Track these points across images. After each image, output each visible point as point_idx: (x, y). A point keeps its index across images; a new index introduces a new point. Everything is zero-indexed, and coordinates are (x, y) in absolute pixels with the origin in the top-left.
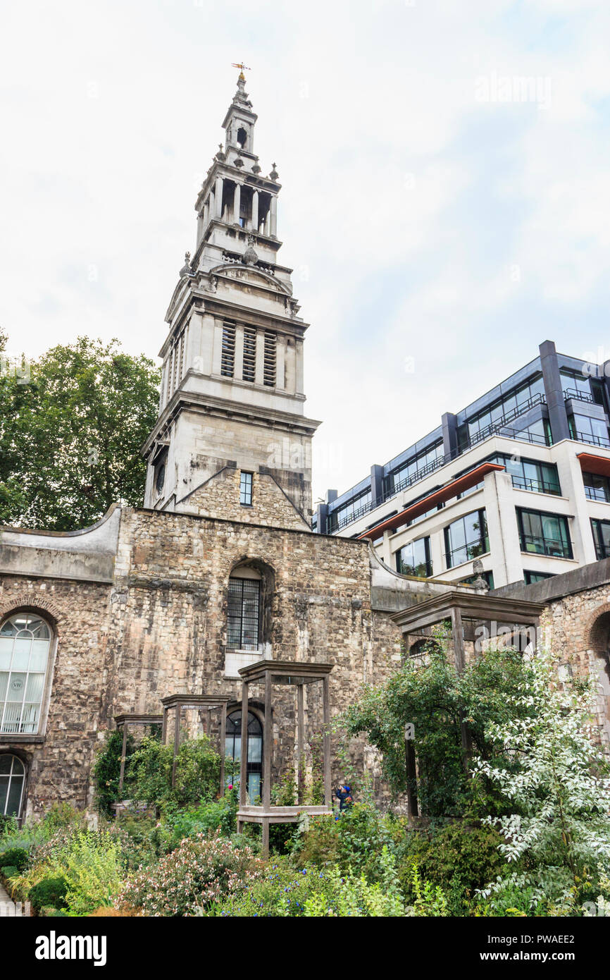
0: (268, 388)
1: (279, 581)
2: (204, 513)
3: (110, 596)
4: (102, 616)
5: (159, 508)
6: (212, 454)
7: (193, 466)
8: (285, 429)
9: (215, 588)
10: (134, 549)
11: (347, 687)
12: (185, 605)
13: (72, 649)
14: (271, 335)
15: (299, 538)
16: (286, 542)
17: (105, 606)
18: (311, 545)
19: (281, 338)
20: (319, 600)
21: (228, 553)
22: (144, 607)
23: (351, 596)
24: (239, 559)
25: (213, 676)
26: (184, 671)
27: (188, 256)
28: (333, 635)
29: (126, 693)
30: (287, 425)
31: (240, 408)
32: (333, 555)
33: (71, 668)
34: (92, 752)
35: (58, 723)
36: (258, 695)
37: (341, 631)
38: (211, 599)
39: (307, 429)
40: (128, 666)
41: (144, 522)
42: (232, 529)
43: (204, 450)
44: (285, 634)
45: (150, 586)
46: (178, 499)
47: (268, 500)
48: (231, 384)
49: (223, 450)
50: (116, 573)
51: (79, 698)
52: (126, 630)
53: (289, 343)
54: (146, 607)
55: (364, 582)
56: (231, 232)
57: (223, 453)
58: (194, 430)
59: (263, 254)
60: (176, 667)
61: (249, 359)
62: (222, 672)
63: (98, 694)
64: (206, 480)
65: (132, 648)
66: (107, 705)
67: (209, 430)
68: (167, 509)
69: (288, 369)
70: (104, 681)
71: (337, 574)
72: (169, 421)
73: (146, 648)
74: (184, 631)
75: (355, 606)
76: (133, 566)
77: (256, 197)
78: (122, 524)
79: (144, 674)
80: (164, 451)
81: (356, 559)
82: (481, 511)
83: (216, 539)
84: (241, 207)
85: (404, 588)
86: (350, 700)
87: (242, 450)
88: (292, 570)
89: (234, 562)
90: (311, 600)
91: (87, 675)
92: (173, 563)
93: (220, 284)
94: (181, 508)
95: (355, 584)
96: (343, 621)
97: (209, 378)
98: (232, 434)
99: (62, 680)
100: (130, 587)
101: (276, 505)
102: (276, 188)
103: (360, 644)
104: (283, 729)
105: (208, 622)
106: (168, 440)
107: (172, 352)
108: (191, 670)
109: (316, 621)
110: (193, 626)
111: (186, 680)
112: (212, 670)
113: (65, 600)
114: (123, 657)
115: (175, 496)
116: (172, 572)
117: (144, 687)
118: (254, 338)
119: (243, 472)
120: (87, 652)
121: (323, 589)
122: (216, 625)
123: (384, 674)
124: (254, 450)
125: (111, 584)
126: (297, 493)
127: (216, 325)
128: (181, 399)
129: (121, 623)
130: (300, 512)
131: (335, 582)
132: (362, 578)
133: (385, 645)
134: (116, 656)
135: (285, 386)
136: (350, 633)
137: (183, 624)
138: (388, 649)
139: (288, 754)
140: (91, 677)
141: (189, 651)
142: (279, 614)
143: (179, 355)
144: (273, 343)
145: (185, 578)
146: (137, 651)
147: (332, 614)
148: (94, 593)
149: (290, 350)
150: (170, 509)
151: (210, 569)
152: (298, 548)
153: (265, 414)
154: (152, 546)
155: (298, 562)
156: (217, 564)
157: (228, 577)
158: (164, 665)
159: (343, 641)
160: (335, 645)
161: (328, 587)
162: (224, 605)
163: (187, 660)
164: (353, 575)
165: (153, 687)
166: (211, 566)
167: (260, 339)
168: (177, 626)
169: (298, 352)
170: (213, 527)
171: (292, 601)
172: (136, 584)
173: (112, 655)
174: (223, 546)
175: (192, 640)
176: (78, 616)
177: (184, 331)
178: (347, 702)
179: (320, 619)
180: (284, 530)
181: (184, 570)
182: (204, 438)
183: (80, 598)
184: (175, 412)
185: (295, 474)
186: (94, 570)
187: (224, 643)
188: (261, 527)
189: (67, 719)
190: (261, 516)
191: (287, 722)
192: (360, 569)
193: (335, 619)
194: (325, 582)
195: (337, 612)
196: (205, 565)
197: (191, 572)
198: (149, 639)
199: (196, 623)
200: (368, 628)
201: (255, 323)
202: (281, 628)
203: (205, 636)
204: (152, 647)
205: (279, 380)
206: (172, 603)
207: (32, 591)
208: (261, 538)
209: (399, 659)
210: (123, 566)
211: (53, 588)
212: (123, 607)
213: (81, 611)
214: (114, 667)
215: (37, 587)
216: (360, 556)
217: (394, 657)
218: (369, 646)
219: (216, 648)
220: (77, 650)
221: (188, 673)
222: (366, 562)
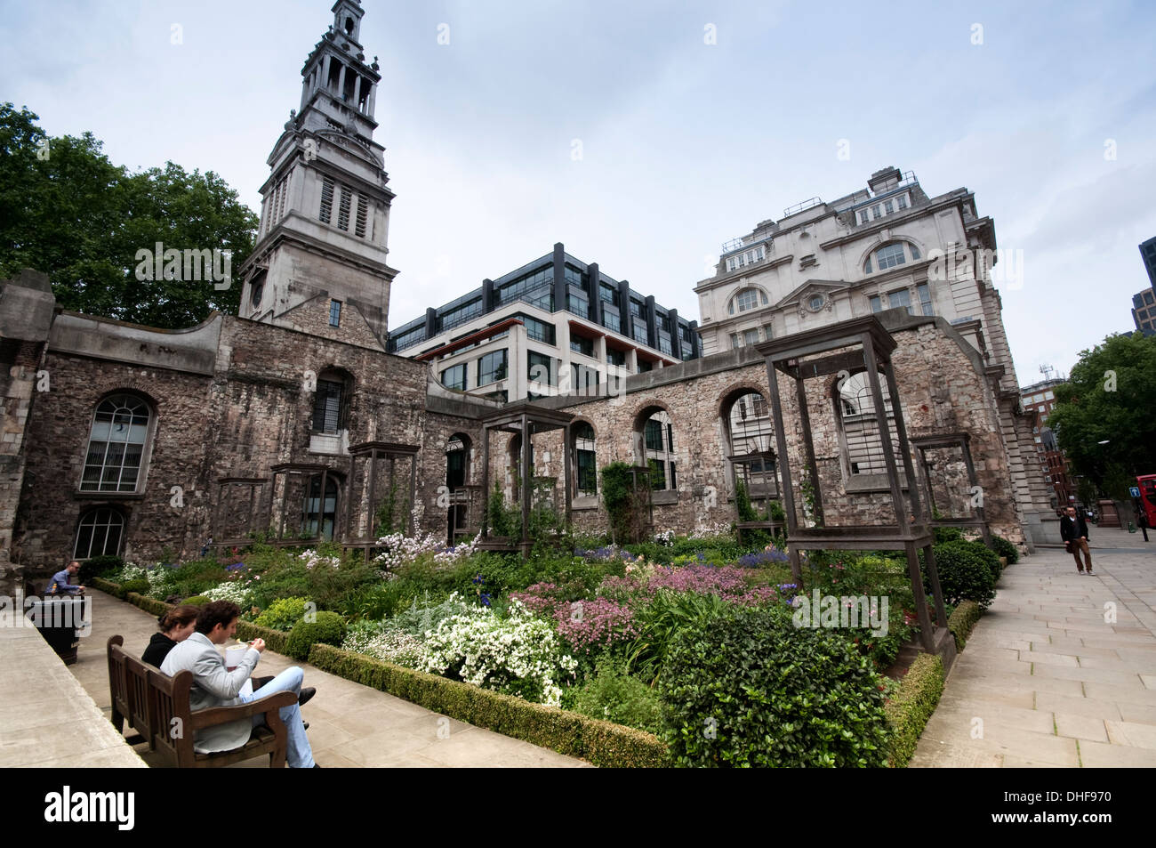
0: (359, 238)
1: (357, 386)
2: (297, 328)
3: (210, 386)
4: (202, 401)
5: (256, 319)
6: (308, 282)
7: (289, 290)
8: (370, 272)
10: (234, 349)
12: (279, 398)
13: (172, 426)
14: (364, 196)
15: (376, 356)
16: (366, 358)
17: (205, 394)
18: (385, 362)
19: (373, 201)
20: (388, 401)
21: (318, 361)
22: (242, 397)
23: (411, 400)
24: (326, 366)
25: (300, 451)
26: (275, 447)
27: (293, 113)
28: (396, 426)
29: (223, 462)
30: (372, 270)
31: (334, 250)
32: (402, 370)
33: (171, 441)
34: (190, 506)
35: (157, 484)
36: (335, 466)
37: (402, 424)
38: (301, 395)
39: (388, 275)
40: (225, 441)
41: (244, 330)
42: (322, 343)
43: (300, 278)
44: (359, 424)
45: (247, 380)
46: (276, 314)
47: (353, 324)
48: (328, 229)
49: (317, 280)
50: (217, 367)
51: (178, 464)
52: (224, 414)
53: (378, 206)
54: (244, 396)
55: (422, 391)
56: (335, 103)
57: (318, 282)
58: (293, 260)
59: (362, 130)
60: (268, 444)
61: (345, 211)
62: (308, 449)
63: (196, 462)
64: (302, 302)
65: (229, 428)
66: (205, 470)
67: (306, 263)
68: (264, 321)
69: (377, 225)
70: (203, 452)
71: (403, 384)
72: (269, 249)
73: (242, 429)
74: (276, 418)
75: (413, 407)
76: (233, 364)
77: (358, 81)
78: (224, 330)
79: (240, 447)
80: (264, 272)
81: (416, 374)
82: (505, 350)
83: (308, 349)
84: (345, 86)
85: (449, 398)
87: (334, 283)
88: (369, 379)
89: (322, 368)
90: (382, 401)
91: (186, 448)
92: (269, 364)
93: (323, 145)
94: (278, 322)
95: (415, 392)
96: (404, 417)
97: (308, 221)
98: (326, 269)
99: (162, 450)
100: (229, 380)
101: (358, 329)
102: (378, 78)
103: (415, 433)
105: (298, 411)
106: (267, 264)
107: (273, 192)
108: (282, 447)
109: (385, 416)
110: (285, 414)
111: (276, 454)
112: (299, 447)
113: (166, 386)
114: (221, 435)
115: (272, 312)
116: (267, 372)
117: (239, 458)
118: (350, 196)
119: (333, 300)
120: (186, 429)
121: (392, 394)
122: (305, 414)
123: (430, 454)
124: (343, 285)
125: (211, 377)
126: (376, 322)
127: (317, 178)
128: (282, 233)
129: (220, 408)
130: (378, 336)
131: (401, 389)
132: (421, 389)
133: (432, 435)
134: (214, 434)
135: (373, 239)
136: (409, 426)
137: (276, 412)
138: (434, 439)
140: (190, 449)
141: (280, 432)
142: (357, 409)
143: (280, 195)
144: (365, 203)
145: (280, 377)
146: (233, 429)
147: (397, 412)
148: (194, 382)
149: (378, 211)
150: (268, 321)
152: (375, 363)
153: (355, 258)
154: (251, 349)
155: (373, 373)
156: (308, 369)
158: (258, 441)
159: (403, 431)
160: (397, 433)
161: (395, 393)
162: (312, 401)
163: (279, 439)
164: (414, 386)
165: (248, 458)
167: (355, 199)
168: (270, 413)
169: (386, 215)
170: (306, 340)
171: (367, 400)
172: (235, 378)
173: (210, 432)
174: (314, 356)
175: (284, 425)
176: (178, 400)
177: (287, 176)
179: (388, 414)
180: (365, 349)
181: (280, 370)
182: (301, 269)
183: (180, 386)
184: (276, 243)
185: (376, 308)
187: (311, 428)
188: (346, 344)
189: (167, 481)
190: (346, 336)
191: (356, 485)
192: (420, 382)
193: (398, 416)
194: (393, 388)
195: (400, 411)
196: (298, 369)
197: (285, 373)
198: (245, 422)
199: (288, 412)
200: (422, 423)
201: (351, 184)
202: (357, 419)
203: (294, 421)
204: (247, 428)
205: (368, 233)
206: (267, 395)
207: (132, 376)
208: (346, 352)
209: (441, 444)
210: (223, 363)
211: (154, 375)
212: (222, 395)
213: (182, 396)
214: (213, 442)
215: (137, 373)
216: (420, 373)
217: (438, 443)
218: (422, 436)
219: (303, 431)
220: (177, 427)
221: (279, 449)
222: (424, 377)
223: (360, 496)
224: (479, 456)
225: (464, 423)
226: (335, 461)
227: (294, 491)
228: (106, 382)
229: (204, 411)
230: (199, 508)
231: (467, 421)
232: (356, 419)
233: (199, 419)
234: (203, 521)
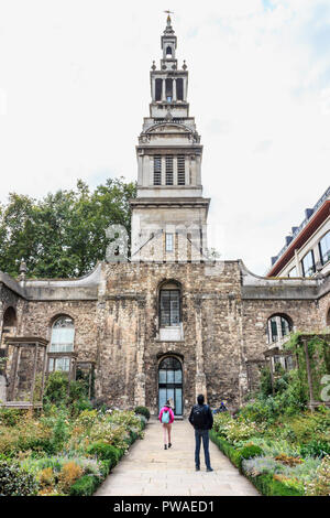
0: (181, 186)
1: (185, 289)
3: (97, 306)
4: (94, 315)
8: (190, 207)
9: (149, 296)
10: (107, 281)
12: (134, 306)
13: (81, 332)
14: (181, 157)
15: (196, 265)
16: (188, 268)
17: (95, 311)
18: (203, 268)
19: (187, 157)
20: (208, 297)
21: (155, 278)
23: (229, 293)
24: (162, 280)
25: (150, 341)
26: (134, 338)
28: (218, 315)
29: (107, 351)
30: (191, 204)
31: (163, 201)
33: (81, 341)
36: (175, 349)
37: (223, 313)
38: (147, 302)
39: (203, 205)
40: (107, 338)
41: (111, 268)
42: (157, 265)
44: (189, 317)
45: (116, 299)
48: (159, 189)
50: (99, 294)
52: (105, 321)
53: (192, 159)
54: (115, 308)
55: (236, 284)
56: (161, 107)
58: (140, 217)
59: (176, 113)
60: (131, 337)
61: (169, 172)
62: (155, 339)
63: (93, 352)
65: (108, 329)
66: (97, 357)
67: (147, 216)
69: (192, 173)
70: (96, 346)
71: (219, 281)
73: (115, 329)
74: (134, 319)
75: (231, 298)
76: (107, 290)
77: (174, 83)
78: (102, 270)
79: (115, 341)
81: (231, 272)
83: (149, 271)
84: (167, 91)
85: (265, 285)
86: (230, 349)
87: (166, 223)
88: (192, 283)
89: (159, 282)
90: (204, 297)
91: (88, 343)
92: (127, 286)
93: (152, 137)
95: (231, 286)
96: (224, 307)
98: (160, 215)
99: (78, 346)
100: (106, 300)
102: (186, 74)
103: (235, 318)
104: (189, 366)
105: (146, 314)
108: (138, 338)
109: (208, 308)
110: (138, 316)
111: (136, 343)
112: (149, 337)
113: (77, 310)
114: (104, 334)
116: (126, 291)
117: (115, 348)
118: (172, 161)
120: (88, 333)
121: (211, 291)
122: (151, 315)
123: (250, 334)
125: (97, 300)
127: (150, 159)
129: (103, 318)
131: (218, 286)
132: (236, 282)
133: (251, 318)
134: (100, 333)
135: (190, 183)
136: (229, 313)
137: (134, 316)
138: (253, 321)
139: (193, 379)
140: (90, 344)
141: (137, 329)
142: (186, 306)
144: (183, 161)
145: (134, 293)
146: (111, 330)
147: (217, 304)
148: (89, 305)
149: (193, 162)
151: (146, 287)
152: (196, 270)
154: (116, 279)
155: (196, 278)
156: (150, 284)
157: (156, 290)
158: (125, 337)
159: (224, 318)
160: (219, 320)
161: (214, 289)
162: (155, 305)
163: (136, 333)
164: (230, 281)
165: (120, 348)
166: (147, 285)
167: (175, 161)
168: (130, 317)
169: (199, 163)
171: (192, 299)
172: (109, 298)
173: (98, 333)
174: (153, 275)
175: (138, 323)
176: (83, 316)
178: (228, 351)
179: (210, 306)
181: (133, 289)
182: (144, 220)
183: (83, 308)
186: (88, 294)
187: (156, 324)
191: (192, 363)
192: (234, 277)
193: (219, 306)
194: (212, 287)
195: (220, 302)
196: (144, 286)
197: (136, 290)
198: (116, 324)
199: (140, 315)
200: (240, 310)
201: (172, 153)
202: (187, 314)
203: (145, 321)
204: (118, 328)
205: (187, 181)
206: (127, 306)
207: (62, 307)
208: (174, 268)
209: (260, 325)
210: (102, 291)
211: (71, 304)
212: (103, 310)
213: (84, 314)
214: (100, 339)
215: (64, 304)
216: (233, 269)
217: (257, 325)
218: (241, 319)
219: (151, 327)
220: (83, 332)
221: (137, 340)
222: (238, 272)
223: (196, 371)
225: (282, 304)
226: (174, 346)
227: (149, 368)
228: (52, 312)
229: (95, 321)
231: (285, 302)
233: (93, 326)
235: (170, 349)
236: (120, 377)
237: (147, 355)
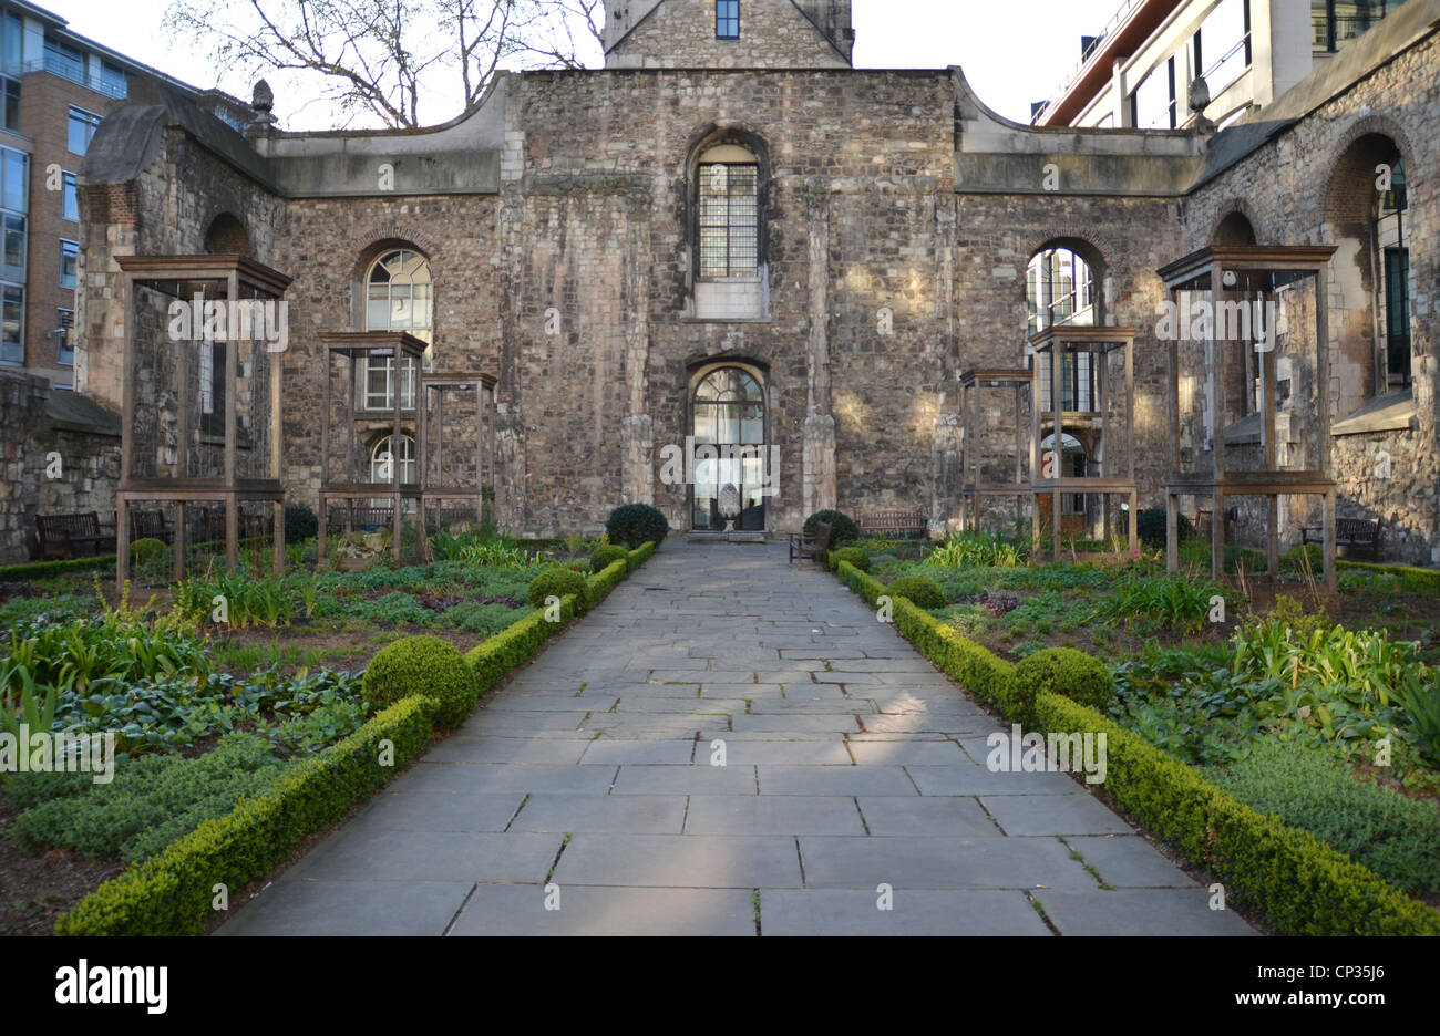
1: (775, 160)
3: (497, 213)
4: (488, 242)
9: (662, 181)
10: (529, 135)
11: (906, 325)
12: (615, 215)
13: (452, 293)
15: (812, 82)
16: (788, 91)
17: (493, 228)
18: (835, 91)
20: (851, 183)
21: (681, 123)
22: (550, 224)
23: (914, 172)
24: (701, 131)
25: (666, 319)
26: (617, 313)
28: (878, 242)
29: (534, 350)
32: (879, 103)
33: (454, 319)
36: (742, 344)
37: (894, 235)
38: (656, 201)
40: (533, 311)
41: (540, 92)
42: (690, 82)
44: (787, 247)
45: (557, 190)
50: (504, 175)
51: (469, 359)
52: (527, 262)
54: (553, 223)
55: (940, 145)
60: (605, 309)
62: (682, 314)
63: (494, 352)
65: (536, 286)
66: (506, 367)
70: (500, 335)
71: (888, 136)
73: (558, 284)
74: (614, 256)
75: (922, 188)
76: (529, 164)
78: (509, 100)
81: (925, 105)
83: (660, 102)
85: (1028, 149)
86: (910, 345)
88: (800, 139)
89: (692, 137)
90: (836, 185)
91: (476, 329)
92: (591, 150)
95: (923, 151)
96: (897, 217)
99: (444, 337)
100: (526, 195)
101: (782, 30)
103: (931, 252)
104: (787, 393)
105: (653, 237)
108: (629, 311)
109: (847, 221)
110: (627, 245)
111: (623, 327)
112: (663, 310)
113: (436, 225)
114: (524, 299)
116: (589, 166)
120: (473, 296)
121: (859, 165)
122: (667, 240)
123: (975, 300)
125: (497, 194)
129: (517, 250)
130: (828, 36)
131: (883, 150)
132: (936, 138)
133: (980, 251)
134: (512, 297)
136: (913, 236)
137: (613, 244)
138: (986, 260)
139: (797, 430)
140: (482, 330)
141: (624, 284)
142: (778, 214)
145: (613, 171)
146: (543, 288)
147: (877, 206)
148: (476, 210)
151: (652, 153)
152: (812, 98)
154: (554, 128)
155: (810, 122)
156: (664, 144)
157: (683, 162)
158: (586, 307)
159: (897, 251)
160: (881, 257)
161: (870, 160)
162: (679, 209)
163: (622, 297)
164: (922, 135)
165: (574, 339)
166: (654, 147)
168: (603, 248)
170: (654, 84)
171: (800, 190)
172: (535, 189)
173: (506, 298)
174: (674, 112)
175: (629, 266)
176: (456, 246)
178: (904, 349)
179: (854, 215)
180: (785, 71)
181: (610, 156)
183: (455, 220)
187: (682, 268)
190: (755, 54)
191: (794, 383)
192: (933, 122)
193: (882, 214)
194: (863, 152)
195: (885, 202)
196: (644, 148)
197: (621, 161)
198: (561, 270)
199: (634, 241)
200: (947, 225)
202: (782, 238)
203: (648, 259)
204: (567, 283)
206: (593, 212)
207: (390, 217)
208: (741, 90)
209: (1007, 272)
210: (514, 165)
211: (417, 210)
212: (516, 227)
213: (460, 238)
214: (512, 315)
215: (396, 211)
216: (933, 96)
217: (997, 272)
218: (948, 255)
219: (668, 276)
220: (459, 294)
221: (625, 317)
222: (947, 109)
223: (805, 407)
224: (1127, 295)
225: (1077, 210)
226: (741, 335)
227: (663, 401)
228: (360, 233)
229: (495, 261)
230: (503, 434)
231: (1085, 205)
232: (780, 236)
233: (488, 275)
234: (512, 459)
235: (727, 345)
236: (577, 424)
237: (658, 361)
